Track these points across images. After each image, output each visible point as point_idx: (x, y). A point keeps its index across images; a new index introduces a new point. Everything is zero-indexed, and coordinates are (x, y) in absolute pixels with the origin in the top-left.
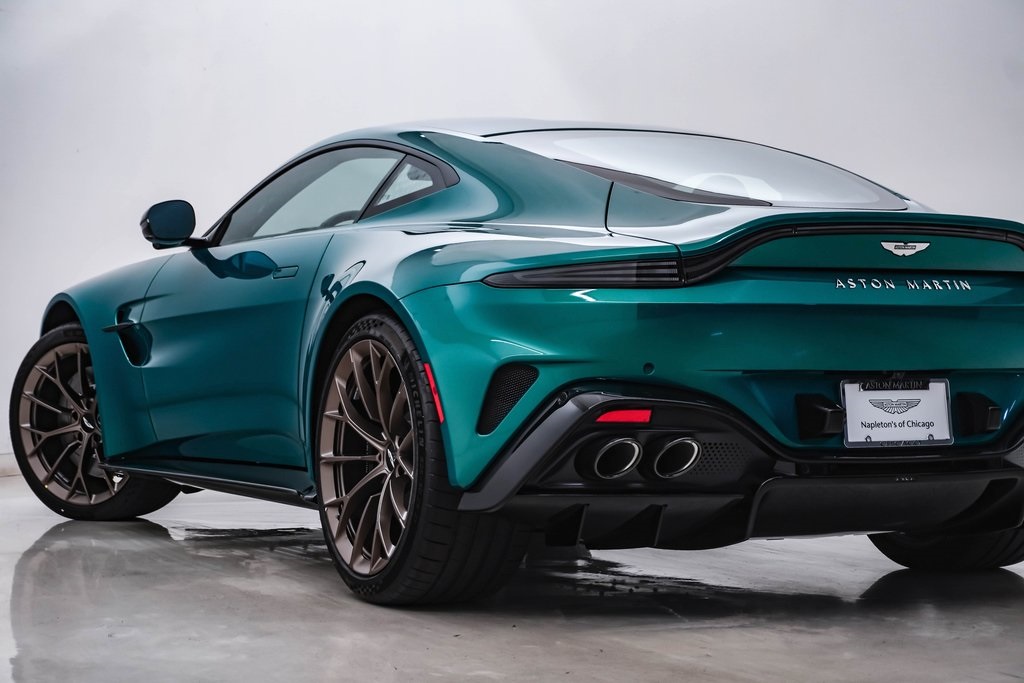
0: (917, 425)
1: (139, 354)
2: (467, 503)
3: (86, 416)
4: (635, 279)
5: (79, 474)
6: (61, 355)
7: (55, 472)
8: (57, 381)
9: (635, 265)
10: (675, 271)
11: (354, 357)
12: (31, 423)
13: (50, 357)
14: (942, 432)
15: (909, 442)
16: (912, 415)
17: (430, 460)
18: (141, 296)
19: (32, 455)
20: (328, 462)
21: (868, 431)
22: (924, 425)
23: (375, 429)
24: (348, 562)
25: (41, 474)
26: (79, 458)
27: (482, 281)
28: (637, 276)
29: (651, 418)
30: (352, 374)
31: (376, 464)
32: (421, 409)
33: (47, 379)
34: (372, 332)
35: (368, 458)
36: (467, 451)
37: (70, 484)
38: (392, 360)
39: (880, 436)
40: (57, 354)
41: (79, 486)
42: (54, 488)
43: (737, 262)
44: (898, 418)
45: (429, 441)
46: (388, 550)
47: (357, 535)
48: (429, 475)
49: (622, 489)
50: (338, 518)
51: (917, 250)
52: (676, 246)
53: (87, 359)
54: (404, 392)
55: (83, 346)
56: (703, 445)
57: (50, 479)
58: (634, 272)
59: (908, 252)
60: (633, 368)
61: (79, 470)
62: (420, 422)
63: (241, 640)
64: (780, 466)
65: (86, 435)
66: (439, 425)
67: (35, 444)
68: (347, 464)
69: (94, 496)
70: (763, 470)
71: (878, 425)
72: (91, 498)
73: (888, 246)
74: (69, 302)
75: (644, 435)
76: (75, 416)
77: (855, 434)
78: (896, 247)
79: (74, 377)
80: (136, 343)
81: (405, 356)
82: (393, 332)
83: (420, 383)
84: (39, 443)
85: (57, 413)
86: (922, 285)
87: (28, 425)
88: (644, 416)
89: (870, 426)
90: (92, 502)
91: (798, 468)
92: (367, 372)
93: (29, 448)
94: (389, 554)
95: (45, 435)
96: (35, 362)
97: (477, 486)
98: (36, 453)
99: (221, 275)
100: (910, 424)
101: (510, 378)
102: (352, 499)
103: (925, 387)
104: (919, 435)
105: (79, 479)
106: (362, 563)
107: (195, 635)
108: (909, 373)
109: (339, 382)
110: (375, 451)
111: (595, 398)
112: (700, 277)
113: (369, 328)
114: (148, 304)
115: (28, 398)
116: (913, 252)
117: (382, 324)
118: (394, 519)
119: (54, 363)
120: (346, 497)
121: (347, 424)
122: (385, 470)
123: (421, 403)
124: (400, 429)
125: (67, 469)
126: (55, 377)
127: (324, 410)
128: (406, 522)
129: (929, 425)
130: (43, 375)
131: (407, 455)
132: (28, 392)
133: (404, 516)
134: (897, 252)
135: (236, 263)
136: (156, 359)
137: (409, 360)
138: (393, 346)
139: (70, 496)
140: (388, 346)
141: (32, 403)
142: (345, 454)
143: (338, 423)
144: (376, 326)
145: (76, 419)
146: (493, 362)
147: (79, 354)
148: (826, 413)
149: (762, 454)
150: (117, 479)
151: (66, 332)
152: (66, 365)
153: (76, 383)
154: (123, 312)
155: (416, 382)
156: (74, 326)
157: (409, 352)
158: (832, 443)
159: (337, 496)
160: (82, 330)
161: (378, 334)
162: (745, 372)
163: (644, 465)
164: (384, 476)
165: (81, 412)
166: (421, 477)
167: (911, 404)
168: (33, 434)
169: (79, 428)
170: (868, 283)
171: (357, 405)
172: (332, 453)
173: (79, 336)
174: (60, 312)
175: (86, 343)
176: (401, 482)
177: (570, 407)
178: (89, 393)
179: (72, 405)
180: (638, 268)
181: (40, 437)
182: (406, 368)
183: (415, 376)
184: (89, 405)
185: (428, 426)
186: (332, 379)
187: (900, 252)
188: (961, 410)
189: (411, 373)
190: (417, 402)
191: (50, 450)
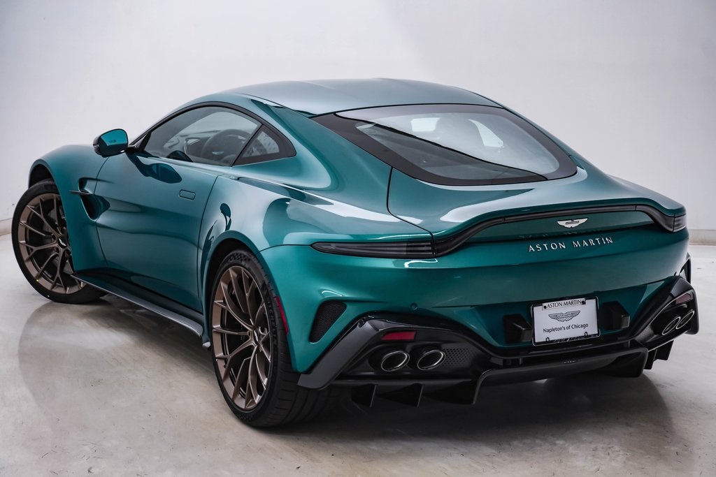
1: (94, 213)
3: (61, 238)
5: (58, 275)
6: (43, 200)
7: (43, 271)
8: (42, 216)
11: (232, 274)
12: (26, 240)
13: (36, 200)
17: (281, 353)
18: (94, 177)
19: (28, 260)
20: (218, 332)
23: (246, 318)
25: (34, 273)
26: (58, 261)
30: (231, 281)
31: (247, 338)
32: (274, 321)
33: (34, 213)
34: (243, 263)
35: (242, 333)
37: (52, 279)
38: (258, 285)
40: (41, 200)
41: (58, 281)
42: (42, 281)
45: (279, 342)
46: (256, 397)
47: (237, 380)
48: (280, 362)
50: (225, 367)
53: (59, 203)
55: (57, 195)
57: (40, 276)
58: (405, 249)
61: (58, 272)
62: (274, 330)
65: (62, 250)
66: (286, 333)
67: (29, 254)
68: (229, 336)
69: (68, 288)
72: (66, 289)
74: (45, 165)
76: (54, 237)
79: (52, 211)
81: (264, 285)
82: (257, 268)
83: (274, 304)
84: (32, 253)
85: (42, 236)
87: (24, 242)
90: (67, 292)
93: (25, 256)
94: (257, 401)
95: (35, 249)
96: (27, 203)
97: (309, 371)
98: (30, 259)
101: (329, 309)
102: (232, 358)
105: (58, 278)
106: (240, 399)
109: (223, 285)
110: (247, 330)
113: (241, 260)
114: (98, 183)
115: (23, 226)
117: (249, 260)
118: (259, 382)
119: (39, 204)
120: (229, 357)
121: (228, 312)
122: (253, 343)
123: (274, 318)
125: (51, 269)
126: (40, 214)
127: (214, 300)
128: (267, 386)
130: (32, 211)
131: (266, 343)
132: (23, 222)
133: (265, 381)
137: (266, 289)
139: (53, 287)
140: (254, 276)
141: (26, 229)
142: (228, 328)
143: (223, 310)
144: (246, 260)
145: (55, 239)
147: (55, 201)
151: (45, 186)
152: (47, 206)
153: (53, 214)
154: (82, 182)
155: (271, 304)
156: (51, 182)
157: (267, 283)
159: (224, 354)
160: (55, 186)
161: (247, 266)
165: (57, 235)
166: (275, 362)
168: (27, 248)
169: (56, 245)
171: (233, 297)
172: (219, 326)
173: (53, 189)
174: (40, 172)
175: (58, 194)
178: (63, 223)
179: (51, 230)
181: (32, 250)
182: (265, 293)
183: (270, 299)
184: (63, 231)
185: (279, 333)
189: (268, 296)
190: (272, 317)
191: (39, 258)
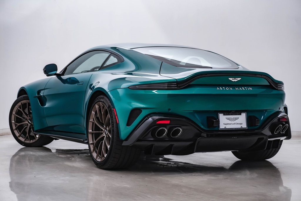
0: (238, 124)
1: (43, 104)
2: (125, 144)
3: (29, 119)
4: (167, 88)
5: (27, 135)
6: (22, 103)
7: (21, 134)
8: (22, 110)
9: (167, 84)
10: (176, 86)
11: (97, 106)
12: (15, 121)
13: (19, 104)
14: (244, 126)
15: (236, 128)
16: (237, 121)
17: (115, 133)
18: (44, 88)
19: (15, 129)
20: (91, 133)
21: (225, 126)
22: (240, 124)
23: (102, 125)
24: (95, 158)
25: (17, 135)
26: (27, 130)
27: (128, 88)
28: (168, 87)
29: (170, 122)
30: (96, 111)
31: (102, 133)
32: (113, 120)
33: (19, 109)
34: (101, 100)
35: (100, 132)
36: (124, 130)
37: (25, 137)
38: (106, 108)
39: (228, 127)
40: (21, 103)
41: (27, 138)
42: (21, 138)
43: (192, 83)
44: (233, 122)
45: (115, 128)
46: (105, 155)
47: (97, 151)
48: (115, 137)
49: (163, 140)
50: (93, 147)
51: (238, 80)
52: (176, 79)
53: (29, 104)
54: (109, 115)
55: (28, 101)
56: (183, 130)
57: (20, 136)
58: (167, 86)
59: (236, 80)
60: (165, 110)
61: (27, 134)
62: (113, 123)
63: (67, 178)
64: (203, 134)
65: (29, 124)
66: (117, 124)
67: (16, 127)
68: (95, 133)
69: (31, 141)
70: (198, 135)
71: (228, 124)
72: (30, 141)
73: (230, 79)
74: (24, 89)
75: (168, 127)
76: (26, 119)
77: (222, 126)
78: (232, 79)
79: (26, 109)
80: (42, 100)
81: (109, 106)
82: (106, 100)
83: (113, 113)
84: (17, 127)
85: (21, 119)
86: (239, 88)
87: (14, 122)
88: (168, 122)
89: (226, 124)
90: (31, 142)
91: (207, 135)
92: (100, 110)
93: (14, 128)
94: (105, 156)
95: (18, 124)
96: (16, 105)
97: (127, 139)
98: (16, 129)
99: (64, 83)
100: (236, 124)
101: (135, 112)
102: (96, 142)
103: (240, 114)
104: (239, 126)
105: (27, 136)
106: (99, 159)
107: (56, 176)
108: (236, 111)
109: (93, 113)
110: (102, 130)
111: (156, 117)
112: (182, 87)
113: (100, 99)
114: (45, 90)
115: (14, 114)
116: (237, 80)
117: (103, 98)
118: (107, 147)
119: (20, 105)
120: (95, 142)
121: (95, 123)
122: (105, 135)
123: (113, 118)
124: (108, 125)
125: (24, 133)
126: (21, 109)
127: (89, 120)
128: (109, 148)
129: (241, 124)
130: (18, 108)
131: (109, 131)
132: (14, 113)
133: (109, 147)
134: (232, 80)
135: (68, 80)
136: (47, 105)
137: (110, 107)
138: (106, 104)
139: (25, 140)
140: (105, 104)
141: (15, 116)
142: (95, 131)
143: (93, 123)
144: (102, 98)
145: (27, 120)
146: (131, 108)
147: (27, 103)
148: (214, 121)
149: (198, 131)
150: (37, 136)
151: (24, 97)
152: (24, 106)
153: (26, 111)
154: (39, 92)
155: (112, 113)
156: (26, 95)
157: (110, 105)
158: (216, 129)
159: (93, 142)
160: (28, 97)
161: (102, 101)
162: (194, 111)
163: (168, 134)
164: (104, 136)
165: (28, 118)
166: (113, 137)
167: (236, 119)
168: (15, 124)
169: (27, 122)
170: (225, 88)
171: (97, 118)
172: (91, 131)
173: (27, 98)
174: (22, 92)
175: (29, 100)
176: (108, 138)
177: (150, 119)
178: (30, 113)
179: (25, 116)
180: (168, 85)
181: (17, 125)
182: (109, 109)
183: (111, 111)
184: (30, 116)
185: (115, 124)
186: (91, 112)
187: (233, 81)
188: (249, 120)
189: (111, 110)
190: (112, 118)
191: (19, 128)
